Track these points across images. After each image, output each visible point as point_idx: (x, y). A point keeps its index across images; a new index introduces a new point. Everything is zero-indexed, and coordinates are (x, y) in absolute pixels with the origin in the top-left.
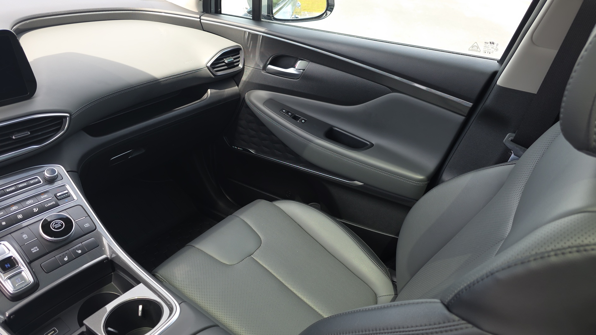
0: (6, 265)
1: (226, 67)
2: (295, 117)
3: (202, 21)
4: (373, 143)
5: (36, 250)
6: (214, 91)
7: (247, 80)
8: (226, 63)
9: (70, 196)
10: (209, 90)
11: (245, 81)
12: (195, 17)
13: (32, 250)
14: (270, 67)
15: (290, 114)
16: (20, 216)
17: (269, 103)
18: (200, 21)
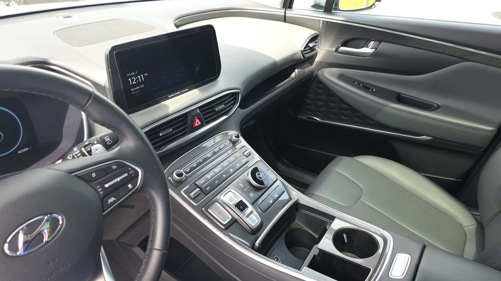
0: (240, 207)
1: (309, 51)
2: (366, 88)
3: (286, 15)
4: (439, 104)
5: (253, 196)
6: (299, 70)
7: (320, 60)
8: (310, 47)
9: (250, 155)
10: (296, 70)
11: (318, 62)
12: (281, 12)
13: (250, 195)
14: (343, 48)
15: (361, 85)
16: (231, 170)
17: (341, 77)
18: (285, 15)
